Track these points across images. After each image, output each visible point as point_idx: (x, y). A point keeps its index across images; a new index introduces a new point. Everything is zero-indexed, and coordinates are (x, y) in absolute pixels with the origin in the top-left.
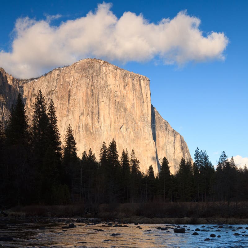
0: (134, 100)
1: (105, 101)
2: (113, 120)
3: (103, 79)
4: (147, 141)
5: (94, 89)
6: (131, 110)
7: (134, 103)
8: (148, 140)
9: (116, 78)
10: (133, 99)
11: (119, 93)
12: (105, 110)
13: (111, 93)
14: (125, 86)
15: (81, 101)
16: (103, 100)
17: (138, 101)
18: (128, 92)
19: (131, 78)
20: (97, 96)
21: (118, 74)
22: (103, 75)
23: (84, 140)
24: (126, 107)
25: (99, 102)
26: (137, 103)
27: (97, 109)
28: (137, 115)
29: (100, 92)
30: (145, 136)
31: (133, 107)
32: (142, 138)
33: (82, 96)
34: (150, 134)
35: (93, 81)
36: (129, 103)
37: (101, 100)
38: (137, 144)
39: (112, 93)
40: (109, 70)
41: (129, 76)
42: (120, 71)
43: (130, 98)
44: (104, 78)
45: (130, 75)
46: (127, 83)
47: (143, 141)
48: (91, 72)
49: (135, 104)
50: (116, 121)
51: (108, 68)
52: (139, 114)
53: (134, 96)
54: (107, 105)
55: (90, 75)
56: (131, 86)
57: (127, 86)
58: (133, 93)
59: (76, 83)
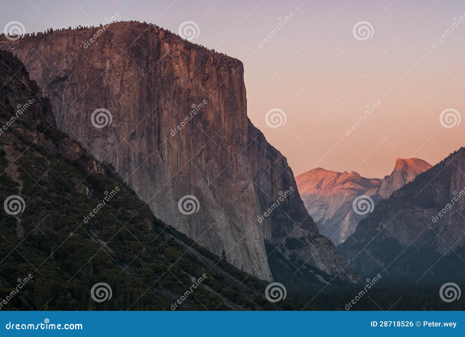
0: (220, 105)
1: (170, 109)
2: (184, 144)
3: (165, 66)
4: (243, 183)
5: (151, 86)
6: (216, 124)
7: (220, 111)
8: (244, 180)
9: (188, 66)
10: (219, 103)
11: (194, 94)
12: (170, 125)
13: (180, 93)
14: (203, 80)
15: (132, 111)
16: (166, 107)
17: (227, 108)
18: (210, 90)
19: (215, 64)
20: (156, 99)
21: (194, 58)
22: (166, 59)
23: (138, 183)
24: (206, 119)
25: (160, 110)
26: (225, 110)
27: (157, 124)
28: (226, 133)
29: (161, 92)
30: (239, 172)
31: (218, 118)
32: (234, 176)
33: (133, 102)
34: (247, 169)
35: (149, 71)
36: (212, 112)
37: (163, 107)
38: (227, 188)
39: (183, 93)
40: (177, 50)
41: (210, 60)
42: (196, 52)
43: (213, 102)
44: (168, 65)
45: (213, 59)
46: (208, 74)
47: (236, 182)
48: (145, 54)
49: (223, 113)
50: (190, 146)
51: (174, 46)
52: (228, 131)
53: (221, 98)
54: (174, 115)
55: (144, 61)
56: (215, 80)
57: (207, 79)
58: (219, 93)
59: (117, 74)
